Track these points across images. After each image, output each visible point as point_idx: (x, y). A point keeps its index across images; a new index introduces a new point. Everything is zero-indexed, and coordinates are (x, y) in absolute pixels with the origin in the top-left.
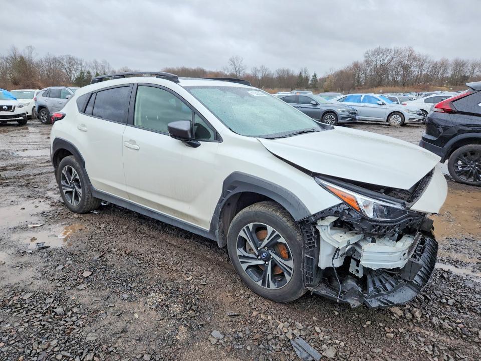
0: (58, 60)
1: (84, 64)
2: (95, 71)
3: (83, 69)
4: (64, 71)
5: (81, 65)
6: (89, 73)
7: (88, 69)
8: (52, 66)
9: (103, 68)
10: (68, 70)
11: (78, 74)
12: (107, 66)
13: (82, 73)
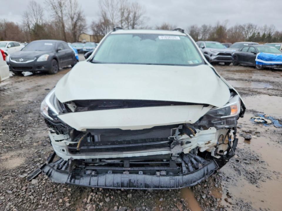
0: (242, 27)
1: (257, 28)
2: (264, 32)
3: (255, 32)
4: (244, 33)
5: (255, 28)
6: (259, 33)
7: (259, 31)
8: (237, 30)
9: (270, 29)
10: (246, 32)
11: (252, 34)
12: (273, 28)
13: (254, 34)
